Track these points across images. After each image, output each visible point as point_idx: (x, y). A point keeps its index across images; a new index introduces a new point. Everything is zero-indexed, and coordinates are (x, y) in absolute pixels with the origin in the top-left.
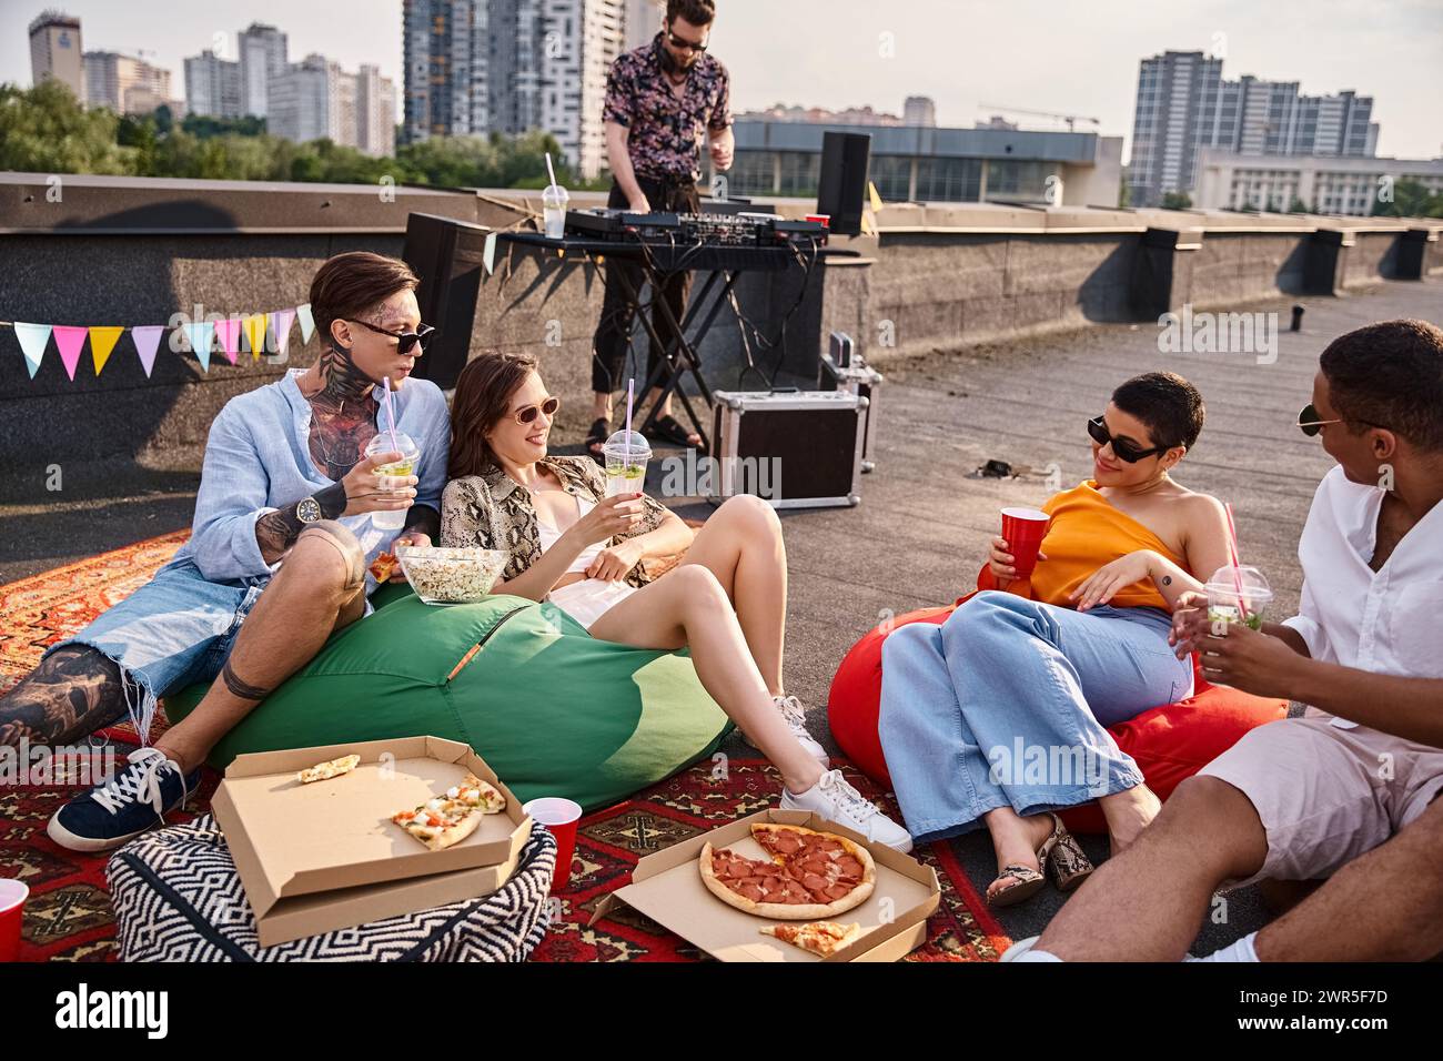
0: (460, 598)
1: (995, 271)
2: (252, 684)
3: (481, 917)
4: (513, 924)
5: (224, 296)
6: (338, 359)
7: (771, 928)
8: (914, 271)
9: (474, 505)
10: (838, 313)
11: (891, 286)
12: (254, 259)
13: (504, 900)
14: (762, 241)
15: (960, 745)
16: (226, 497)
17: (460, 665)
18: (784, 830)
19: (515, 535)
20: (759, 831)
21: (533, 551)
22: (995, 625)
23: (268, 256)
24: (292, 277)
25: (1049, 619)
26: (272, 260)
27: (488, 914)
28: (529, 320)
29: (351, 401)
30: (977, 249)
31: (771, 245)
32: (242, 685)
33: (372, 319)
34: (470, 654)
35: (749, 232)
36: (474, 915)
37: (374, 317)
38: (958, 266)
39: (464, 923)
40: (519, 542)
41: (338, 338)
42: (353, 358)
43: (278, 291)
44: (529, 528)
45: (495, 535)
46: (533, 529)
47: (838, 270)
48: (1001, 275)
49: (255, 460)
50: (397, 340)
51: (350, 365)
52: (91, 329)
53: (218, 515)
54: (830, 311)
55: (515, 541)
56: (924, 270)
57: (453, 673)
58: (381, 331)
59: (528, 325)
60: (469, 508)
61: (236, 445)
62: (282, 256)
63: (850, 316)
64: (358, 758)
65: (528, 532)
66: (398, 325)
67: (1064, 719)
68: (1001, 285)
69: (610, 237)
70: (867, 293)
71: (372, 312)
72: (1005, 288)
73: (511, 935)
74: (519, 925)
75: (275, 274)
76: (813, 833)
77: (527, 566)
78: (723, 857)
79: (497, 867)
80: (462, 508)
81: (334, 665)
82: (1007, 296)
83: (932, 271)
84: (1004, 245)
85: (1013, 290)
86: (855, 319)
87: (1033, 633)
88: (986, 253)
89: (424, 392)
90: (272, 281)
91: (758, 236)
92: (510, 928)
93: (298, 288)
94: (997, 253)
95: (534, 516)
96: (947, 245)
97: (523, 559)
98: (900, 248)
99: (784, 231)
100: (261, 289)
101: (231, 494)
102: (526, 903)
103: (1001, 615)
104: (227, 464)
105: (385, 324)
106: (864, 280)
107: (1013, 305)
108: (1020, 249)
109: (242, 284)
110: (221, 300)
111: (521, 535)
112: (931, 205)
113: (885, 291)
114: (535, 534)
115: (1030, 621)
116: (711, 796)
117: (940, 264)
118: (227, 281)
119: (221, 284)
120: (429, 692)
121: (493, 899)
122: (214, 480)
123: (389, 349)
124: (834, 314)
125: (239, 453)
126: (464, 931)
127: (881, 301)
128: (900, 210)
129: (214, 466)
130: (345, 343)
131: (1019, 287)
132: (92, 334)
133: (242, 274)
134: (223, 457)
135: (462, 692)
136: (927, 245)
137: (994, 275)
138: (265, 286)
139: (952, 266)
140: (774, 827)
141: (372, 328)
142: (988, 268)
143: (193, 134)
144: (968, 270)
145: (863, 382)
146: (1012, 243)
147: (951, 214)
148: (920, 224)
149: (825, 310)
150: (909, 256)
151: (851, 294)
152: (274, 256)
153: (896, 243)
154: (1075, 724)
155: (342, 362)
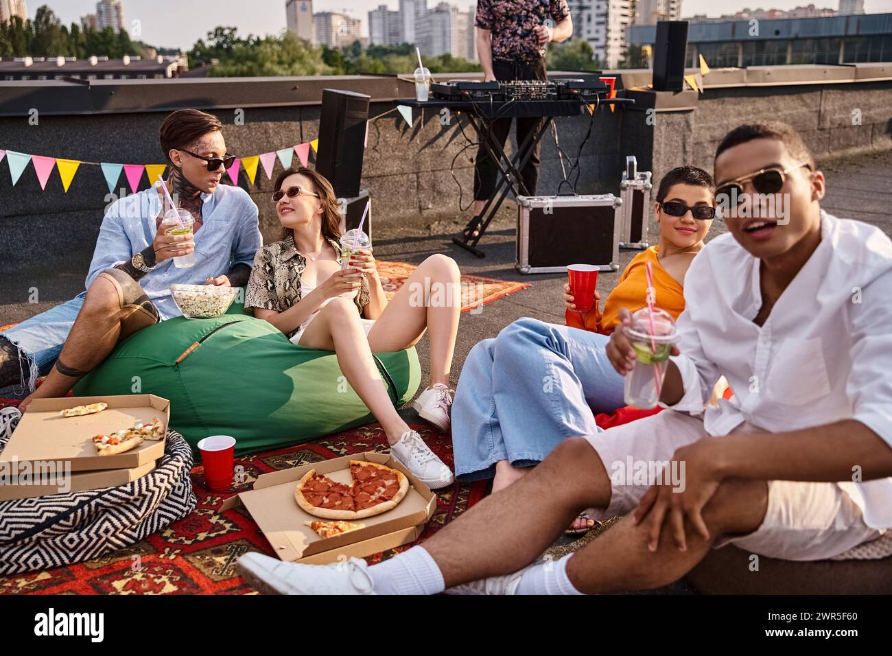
0: (202, 315)
1: (810, 112)
2: (68, 366)
3: (109, 497)
4: (138, 504)
5: (234, 146)
6: (176, 174)
7: (309, 522)
8: (740, 114)
9: (269, 264)
10: (666, 145)
11: (720, 126)
12: (252, 123)
13: (128, 489)
14: (562, 97)
15: (488, 418)
16: (103, 257)
17: (185, 354)
18: (369, 466)
19: (288, 284)
20: (354, 465)
21: (296, 296)
22: (519, 341)
23: (261, 121)
24: (277, 133)
25: (558, 337)
26: (263, 123)
27: (116, 496)
28: (439, 155)
29: (186, 199)
30: (794, 97)
31: (569, 98)
32: (64, 367)
33: (193, 149)
34: (192, 348)
35: (551, 91)
36: (106, 496)
37: (194, 148)
38: (777, 110)
39: (98, 500)
40: (289, 289)
41: (173, 160)
42: (184, 173)
43: (268, 142)
44: (295, 281)
45: (277, 284)
46: (298, 282)
47: (665, 116)
48: (816, 115)
49: (123, 235)
50: (206, 163)
51: (182, 178)
52: (146, 166)
53: (98, 267)
54: (659, 144)
55: (287, 288)
56: (748, 113)
57: (180, 358)
58: (197, 156)
59: (439, 159)
60: (265, 266)
61: (113, 227)
62: (270, 121)
63: (677, 147)
64: (106, 405)
65: (295, 284)
66: (209, 153)
67: (553, 404)
68: (816, 122)
69: (453, 98)
70: (690, 130)
71: (192, 145)
72: (819, 124)
73: (135, 510)
74: (142, 505)
75: (266, 132)
76: (387, 469)
77: (292, 304)
78: (318, 478)
79: (130, 470)
80: (262, 265)
81: (123, 353)
82: (822, 130)
83: (754, 114)
84: (819, 93)
85: (827, 125)
86: (681, 148)
87: (545, 346)
88: (802, 100)
89: (232, 194)
90: (264, 136)
91: (558, 93)
92: (135, 507)
93: (281, 140)
94: (812, 100)
95: (301, 275)
96: (768, 96)
97: (290, 300)
98: (727, 99)
99: (576, 89)
100: (257, 141)
101: (107, 255)
102: (144, 492)
103: (524, 333)
104: (107, 238)
105: (200, 152)
106: (688, 123)
107: (827, 136)
108: (834, 95)
109: (245, 138)
110: (232, 148)
111: (291, 285)
112: (749, 68)
113: (714, 129)
114: (299, 286)
115: (543, 338)
116: (359, 444)
117: (761, 109)
118: (235, 137)
119: (232, 139)
120: (167, 370)
121: (122, 488)
122: (101, 247)
123: (202, 168)
124: (663, 145)
125: (114, 231)
126: (97, 505)
127: (711, 136)
128: (724, 72)
129: (102, 239)
130: (178, 164)
131: (832, 122)
132: (147, 169)
133: (245, 132)
134: (106, 233)
135: (186, 370)
136: (750, 96)
137: (810, 115)
138: (260, 139)
139: (772, 109)
140: (364, 464)
141: (193, 155)
142: (804, 110)
143: (371, 57)
144: (787, 112)
145: (638, 188)
146: (825, 92)
147: (769, 74)
148: (743, 82)
149: (655, 142)
150: (735, 104)
151: (677, 131)
152: (265, 120)
153: (724, 96)
154: (561, 408)
155: (178, 176)
